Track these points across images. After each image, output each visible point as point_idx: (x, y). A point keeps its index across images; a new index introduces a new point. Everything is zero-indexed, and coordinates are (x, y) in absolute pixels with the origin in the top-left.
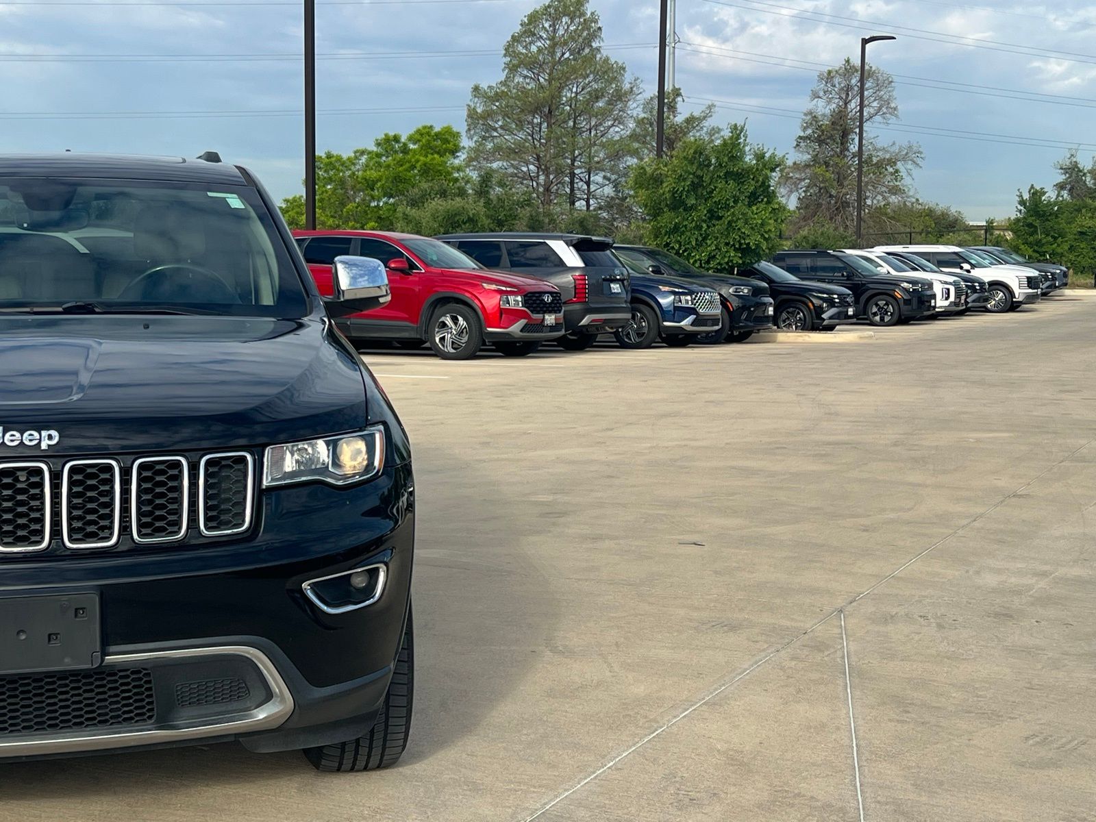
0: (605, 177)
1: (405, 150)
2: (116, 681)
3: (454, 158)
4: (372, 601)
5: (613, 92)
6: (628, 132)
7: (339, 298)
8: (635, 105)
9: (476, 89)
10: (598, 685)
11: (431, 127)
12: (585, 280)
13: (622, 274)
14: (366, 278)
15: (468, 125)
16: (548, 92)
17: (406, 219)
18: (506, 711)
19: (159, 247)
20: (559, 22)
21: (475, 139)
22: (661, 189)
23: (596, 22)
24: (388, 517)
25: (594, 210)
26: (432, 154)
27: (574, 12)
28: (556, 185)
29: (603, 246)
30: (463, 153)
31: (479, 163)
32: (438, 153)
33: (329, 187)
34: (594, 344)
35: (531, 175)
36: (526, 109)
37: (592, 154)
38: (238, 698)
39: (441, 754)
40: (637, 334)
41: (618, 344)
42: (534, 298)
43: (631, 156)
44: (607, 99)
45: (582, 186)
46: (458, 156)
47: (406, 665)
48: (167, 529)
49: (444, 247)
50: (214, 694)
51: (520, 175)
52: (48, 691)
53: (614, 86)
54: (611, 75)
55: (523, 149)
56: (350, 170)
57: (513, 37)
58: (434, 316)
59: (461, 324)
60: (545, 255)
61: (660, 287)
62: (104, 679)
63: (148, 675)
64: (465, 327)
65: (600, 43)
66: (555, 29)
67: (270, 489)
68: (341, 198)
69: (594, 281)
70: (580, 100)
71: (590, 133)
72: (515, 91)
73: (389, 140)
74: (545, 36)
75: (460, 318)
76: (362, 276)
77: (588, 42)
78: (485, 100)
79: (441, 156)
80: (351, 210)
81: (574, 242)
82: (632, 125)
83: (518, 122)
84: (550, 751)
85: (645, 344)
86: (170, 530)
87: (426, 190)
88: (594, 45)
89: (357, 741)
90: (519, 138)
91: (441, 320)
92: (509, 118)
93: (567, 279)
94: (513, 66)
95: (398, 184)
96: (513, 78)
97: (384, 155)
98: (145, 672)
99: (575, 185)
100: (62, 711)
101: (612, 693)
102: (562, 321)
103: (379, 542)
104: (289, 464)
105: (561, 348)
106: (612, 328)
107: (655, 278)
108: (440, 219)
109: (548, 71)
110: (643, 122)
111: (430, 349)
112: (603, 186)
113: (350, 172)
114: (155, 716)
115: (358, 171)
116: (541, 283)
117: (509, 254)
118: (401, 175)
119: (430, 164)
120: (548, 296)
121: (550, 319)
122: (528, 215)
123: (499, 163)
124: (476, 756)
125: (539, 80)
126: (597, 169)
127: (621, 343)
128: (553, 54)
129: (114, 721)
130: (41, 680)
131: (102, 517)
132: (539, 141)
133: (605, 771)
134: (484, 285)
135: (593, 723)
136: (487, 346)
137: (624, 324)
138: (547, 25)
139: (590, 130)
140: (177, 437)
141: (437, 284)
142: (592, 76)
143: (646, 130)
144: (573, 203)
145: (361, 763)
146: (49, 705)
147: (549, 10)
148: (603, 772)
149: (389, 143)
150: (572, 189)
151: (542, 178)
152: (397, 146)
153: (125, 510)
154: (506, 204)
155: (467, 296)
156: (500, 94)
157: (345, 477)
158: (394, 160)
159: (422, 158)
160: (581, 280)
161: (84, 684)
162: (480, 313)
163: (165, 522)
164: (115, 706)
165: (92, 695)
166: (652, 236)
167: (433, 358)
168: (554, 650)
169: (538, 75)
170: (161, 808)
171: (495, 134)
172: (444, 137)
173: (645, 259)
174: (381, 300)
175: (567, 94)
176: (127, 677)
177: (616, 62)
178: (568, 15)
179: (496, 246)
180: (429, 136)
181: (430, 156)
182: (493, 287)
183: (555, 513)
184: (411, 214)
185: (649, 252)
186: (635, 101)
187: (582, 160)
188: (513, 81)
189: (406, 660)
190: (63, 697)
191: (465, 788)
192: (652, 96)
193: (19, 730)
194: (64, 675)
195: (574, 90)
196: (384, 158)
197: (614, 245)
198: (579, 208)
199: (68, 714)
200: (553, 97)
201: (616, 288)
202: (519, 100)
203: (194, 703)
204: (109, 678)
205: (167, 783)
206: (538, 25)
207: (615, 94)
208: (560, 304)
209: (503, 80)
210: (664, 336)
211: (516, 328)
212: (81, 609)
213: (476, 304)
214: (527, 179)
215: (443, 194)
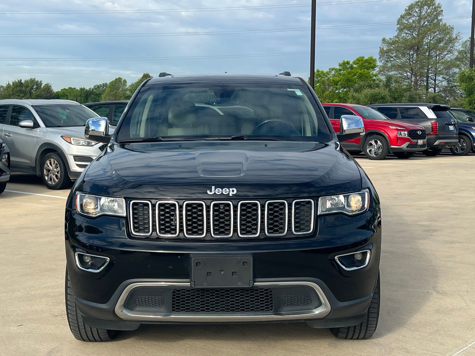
0: (443, 78)
1: (352, 67)
2: (258, 293)
3: (373, 70)
4: (364, 266)
5: (448, 39)
6: (455, 57)
7: (343, 133)
8: (458, 45)
9: (384, 40)
10: (460, 309)
11: (363, 57)
12: (437, 124)
13: (454, 121)
14: (354, 124)
15: (380, 56)
16: (417, 40)
17: (353, 98)
18: (417, 318)
19: (261, 112)
20: (423, 9)
21: (383, 62)
22: (473, 82)
23: (440, 8)
24: (370, 229)
25: (438, 92)
26: (364, 69)
27: (430, 4)
28: (420, 81)
29: (445, 109)
30: (377, 68)
31: (384, 72)
32: (366, 68)
33: (318, 85)
34: (441, 153)
35: (408, 77)
36: (407, 48)
37: (437, 67)
38: (307, 304)
39: (390, 335)
40: (461, 149)
41: (452, 153)
42: (413, 133)
43: (456, 68)
44: (445, 42)
45: (432, 81)
46: (375, 70)
47: (377, 295)
48: (279, 231)
49: (372, 110)
50: (297, 301)
51: (403, 77)
52: (231, 295)
53: (448, 36)
54: (447, 31)
55: (405, 66)
56: (327, 77)
57: (401, 16)
58: (367, 140)
59: (379, 144)
60: (417, 113)
61: (473, 127)
62: (253, 292)
63: (271, 291)
64: (381, 146)
65: (442, 17)
66: (421, 12)
67: (321, 215)
68: (323, 89)
69: (441, 125)
70: (432, 43)
71: (436, 57)
72: (402, 40)
73: (344, 63)
74: (416, 15)
75: (379, 142)
76: (352, 124)
77: (436, 17)
78: (388, 44)
79: (368, 70)
80: (327, 95)
81: (432, 107)
82: (456, 54)
83: (403, 54)
84: (441, 338)
85: (465, 153)
86: (280, 231)
87: (362, 85)
88: (439, 18)
89: (355, 326)
90: (403, 61)
91: (369, 142)
92: (398, 52)
93: (429, 124)
94: (401, 29)
95: (348, 82)
96: (401, 34)
97: (342, 70)
98: (269, 290)
99: (429, 81)
100: (236, 304)
101: (467, 313)
102: (426, 143)
103: (366, 241)
104: (328, 205)
105: (425, 155)
106: (449, 146)
107: (469, 123)
108: (368, 97)
109: (417, 31)
110: (462, 52)
111: (364, 155)
112: (442, 81)
113: (327, 78)
114: (273, 309)
115: (331, 77)
116: (416, 126)
117: (401, 113)
118: (349, 78)
119: (363, 73)
120: (420, 132)
121: (420, 142)
122: (409, 95)
123: (394, 72)
124: (407, 337)
125: (413, 35)
126: (440, 74)
127: (453, 153)
128: (419, 22)
129: (257, 310)
130: (229, 291)
131: (253, 225)
132: (412, 62)
133: (467, 348)
134: (390, 127)
135: (460, 326)
136: (390, 154)
137: (455, 144)
138: (417, 10)
139: (436, 56)
140: (277, 192)
141: (368, 126)
142: (438, 32)
143: (463, 56)
144: (428, 89)
145: (356, 336)
146: (231, 301)
147: (418, 3)
148: (467, 349)
149: (345, 65)
150: (427, 83)
151: (413, 78)
152: (348, 66)
153: (263, 222)
154: (398, 90)
155: (382, 132)
156: (395, 42)
157: (352, 211)
158: (347, 72)
159: (360, 71)
160: (435, 124)
161: (246, 294)
162: (388, 139)
163: (278, 228)
164: (258, 304)
165: (248, 298)
166: (468, 104)
167: (366, 159)
168: (438, 292)
169: (413, 32)
170: (271, 348)
171: (392, 59)
172: (369, 61)
173: (465, 114)
174: (361, 134)
175: (426, 41)
176: (263, 292)
177: (449, 25)
178: (427, 5)
179: (395, 109)
180: (362, 61)
181: (363, 70)
182: (394, 128)
183: (431, 230)
184: (355, 95)
185: (467, 111)
186: (458, 42)
187: (432, 70)
188: (401, 36)
189: (377, 292)
190: (237, 298)
191: (403, 351)
192: (466, 40)
193: (219, 311)
194: (237, 290)
195: (429, 38)
196: (342, 71)
197: (451, 108)
198: (430, 92)
199: (239, 306)
200: (419, 42)
201: (451, 128)
202: (404, 44)
203: (289, 304)
204: (256, 292)
205: (273, 338)
206: (413, 10)
207: (448, 40)
208: (425, 135)
209: (396, 35)
210: (474, 150)
211: (404, 146)
212: (245, 262)
213: (386, 135)
214: (406, 79)
215: (370, 86)
